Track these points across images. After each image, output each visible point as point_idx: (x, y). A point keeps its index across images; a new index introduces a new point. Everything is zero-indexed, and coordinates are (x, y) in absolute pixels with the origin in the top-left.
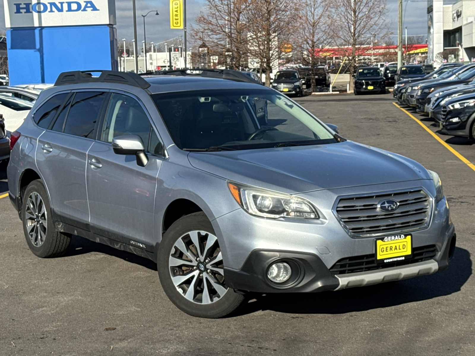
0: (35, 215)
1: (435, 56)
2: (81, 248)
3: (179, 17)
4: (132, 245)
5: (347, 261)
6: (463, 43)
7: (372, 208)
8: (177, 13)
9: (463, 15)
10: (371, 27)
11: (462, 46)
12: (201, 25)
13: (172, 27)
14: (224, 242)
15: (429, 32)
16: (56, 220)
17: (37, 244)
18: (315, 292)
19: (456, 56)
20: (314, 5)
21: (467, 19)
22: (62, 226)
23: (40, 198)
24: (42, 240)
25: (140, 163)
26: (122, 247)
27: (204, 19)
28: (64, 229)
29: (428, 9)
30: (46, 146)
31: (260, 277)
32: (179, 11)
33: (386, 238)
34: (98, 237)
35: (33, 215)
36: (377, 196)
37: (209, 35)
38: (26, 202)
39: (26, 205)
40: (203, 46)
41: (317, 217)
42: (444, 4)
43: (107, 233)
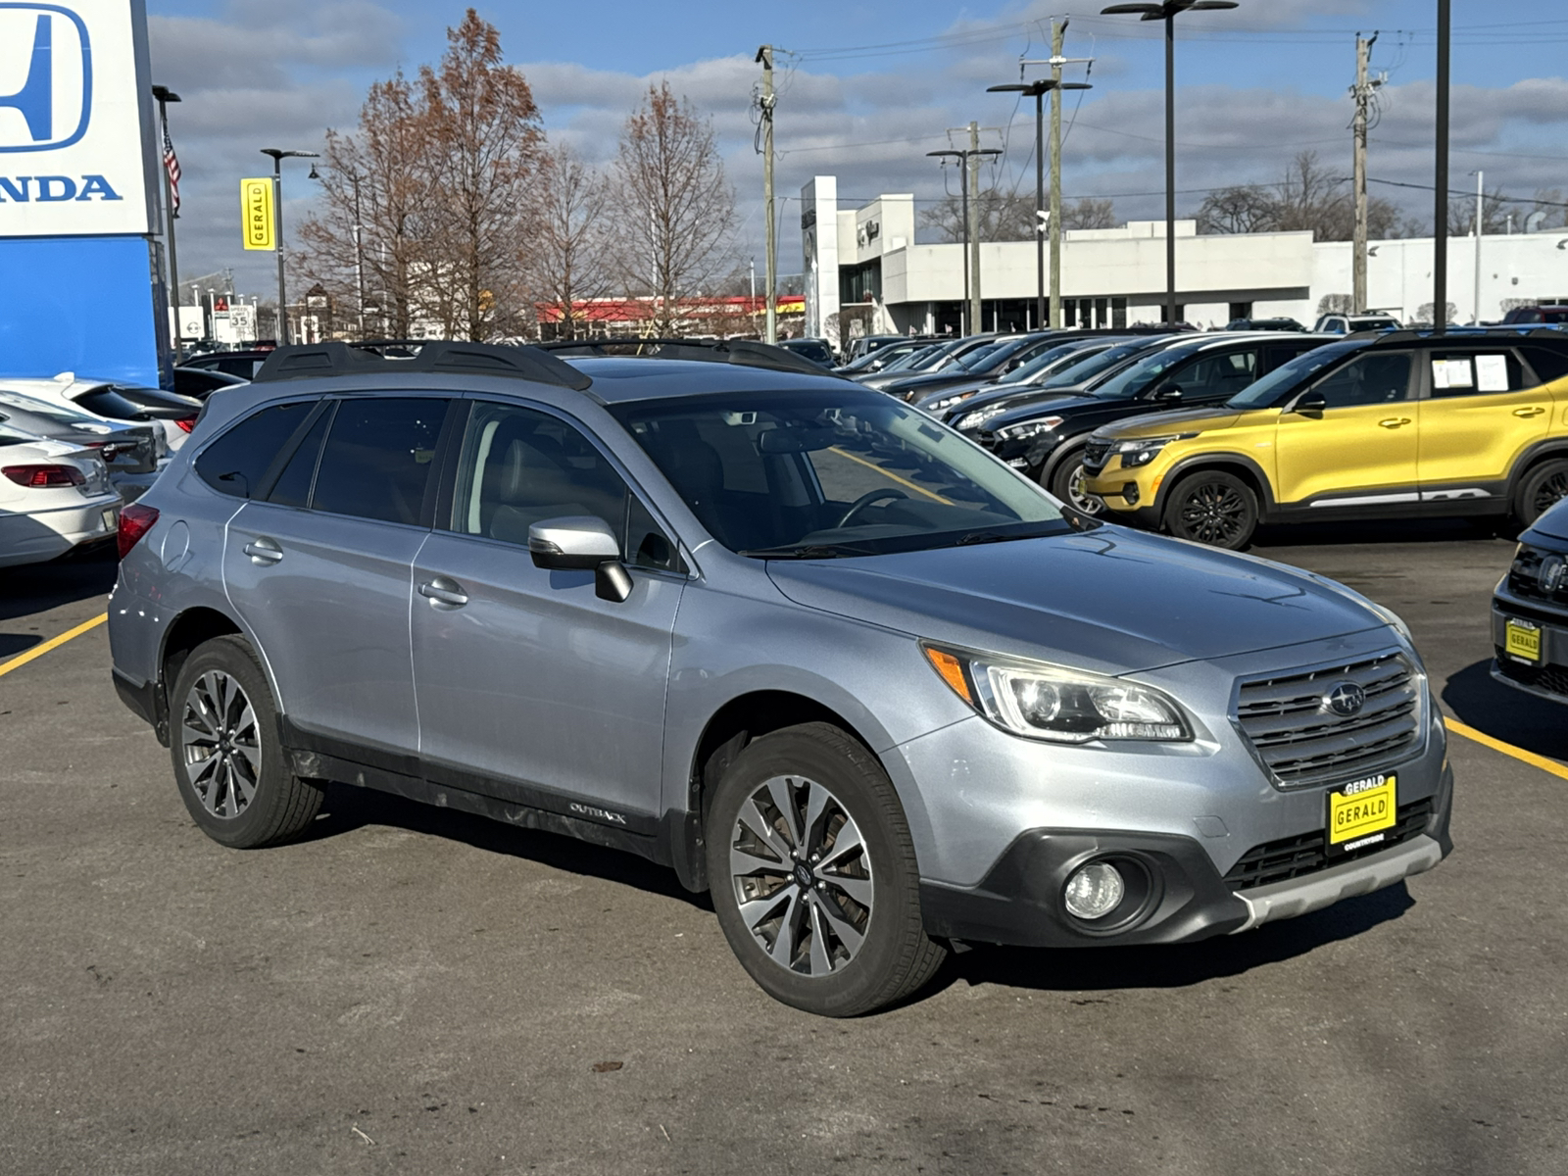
0: (215, 733)
1: (822, 321)
2: (327, 815)
3: (263, 223)
4: (576, 816)
5: (1263, 854)
6: (884, 295)
7: (1307, 705)
8: (259, 214)
9: (884, 232)
10: (704, 254)
11: (879, 301)
12: (311, 243)
13: (247, 246)
14: (925, 809)
15: (808, 268)
16: (295, 746)
17: (223, 812)
18: (1188, 941)
19: (868, 323)
20: (568, 203)
21: (891, 243)
22: (312, 762)
23: (234, 685)
24: (241, 801)
25: (607, 591)
26: (531, 818)
27: (319, 229)
28: (319, 771)
29: (804, 217)
30: (258, 544)
31: (1043, 905)
32: (263, 209)
33: (1350, 785)
34: (445, 792)
35: (210, 733)
36: (1318, 675)
37: (331, 268)
38: (186, 697)
39: (183, 707)
40: (317, 291)
41: (1187, 736)
42: (839, 209)
43: (482, 783)
